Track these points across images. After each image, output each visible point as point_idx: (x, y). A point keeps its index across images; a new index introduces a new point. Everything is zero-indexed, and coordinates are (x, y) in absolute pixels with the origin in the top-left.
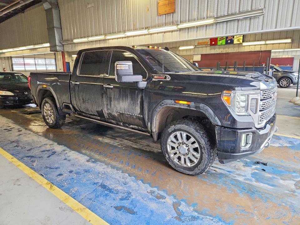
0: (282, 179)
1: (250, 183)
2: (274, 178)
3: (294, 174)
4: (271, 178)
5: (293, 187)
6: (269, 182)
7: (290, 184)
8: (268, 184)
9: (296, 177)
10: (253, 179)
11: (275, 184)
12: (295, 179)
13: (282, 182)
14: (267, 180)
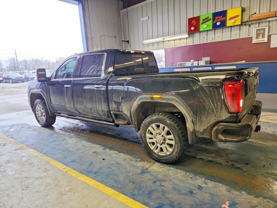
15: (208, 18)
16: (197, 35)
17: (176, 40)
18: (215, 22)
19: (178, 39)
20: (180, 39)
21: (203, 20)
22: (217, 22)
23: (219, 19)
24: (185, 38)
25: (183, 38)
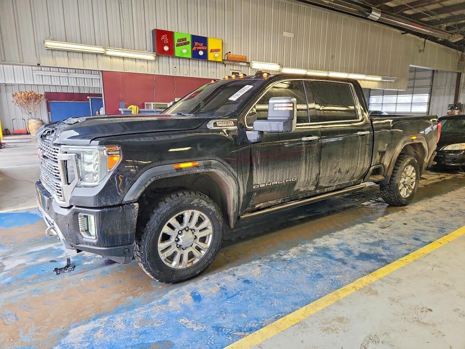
0: (24, 264)
1: (56, 244)
2: (34, 261)
3: (8, 280)
4: (38, 258)
5: (5, 263)
6: (37, 253)
7: (10, 265)
8: (36, 252)
9: (5, 277)
10: (56, 248)
11: (30, 255)
12: (5, 273)
13: (22, 261)
14: (40, 254)
15: (185, 39)
16: (164, 60)
17: (128, 58)
18: (194, 48)
19: (132, 59)
20: (135, 59)
21: (179, 40)
22: (199, 50)
23: (199, 46)
24: (144, 60)
25: (142, 59)
